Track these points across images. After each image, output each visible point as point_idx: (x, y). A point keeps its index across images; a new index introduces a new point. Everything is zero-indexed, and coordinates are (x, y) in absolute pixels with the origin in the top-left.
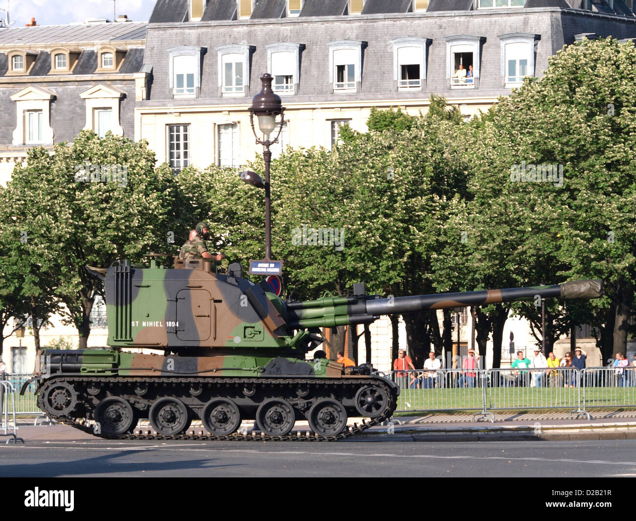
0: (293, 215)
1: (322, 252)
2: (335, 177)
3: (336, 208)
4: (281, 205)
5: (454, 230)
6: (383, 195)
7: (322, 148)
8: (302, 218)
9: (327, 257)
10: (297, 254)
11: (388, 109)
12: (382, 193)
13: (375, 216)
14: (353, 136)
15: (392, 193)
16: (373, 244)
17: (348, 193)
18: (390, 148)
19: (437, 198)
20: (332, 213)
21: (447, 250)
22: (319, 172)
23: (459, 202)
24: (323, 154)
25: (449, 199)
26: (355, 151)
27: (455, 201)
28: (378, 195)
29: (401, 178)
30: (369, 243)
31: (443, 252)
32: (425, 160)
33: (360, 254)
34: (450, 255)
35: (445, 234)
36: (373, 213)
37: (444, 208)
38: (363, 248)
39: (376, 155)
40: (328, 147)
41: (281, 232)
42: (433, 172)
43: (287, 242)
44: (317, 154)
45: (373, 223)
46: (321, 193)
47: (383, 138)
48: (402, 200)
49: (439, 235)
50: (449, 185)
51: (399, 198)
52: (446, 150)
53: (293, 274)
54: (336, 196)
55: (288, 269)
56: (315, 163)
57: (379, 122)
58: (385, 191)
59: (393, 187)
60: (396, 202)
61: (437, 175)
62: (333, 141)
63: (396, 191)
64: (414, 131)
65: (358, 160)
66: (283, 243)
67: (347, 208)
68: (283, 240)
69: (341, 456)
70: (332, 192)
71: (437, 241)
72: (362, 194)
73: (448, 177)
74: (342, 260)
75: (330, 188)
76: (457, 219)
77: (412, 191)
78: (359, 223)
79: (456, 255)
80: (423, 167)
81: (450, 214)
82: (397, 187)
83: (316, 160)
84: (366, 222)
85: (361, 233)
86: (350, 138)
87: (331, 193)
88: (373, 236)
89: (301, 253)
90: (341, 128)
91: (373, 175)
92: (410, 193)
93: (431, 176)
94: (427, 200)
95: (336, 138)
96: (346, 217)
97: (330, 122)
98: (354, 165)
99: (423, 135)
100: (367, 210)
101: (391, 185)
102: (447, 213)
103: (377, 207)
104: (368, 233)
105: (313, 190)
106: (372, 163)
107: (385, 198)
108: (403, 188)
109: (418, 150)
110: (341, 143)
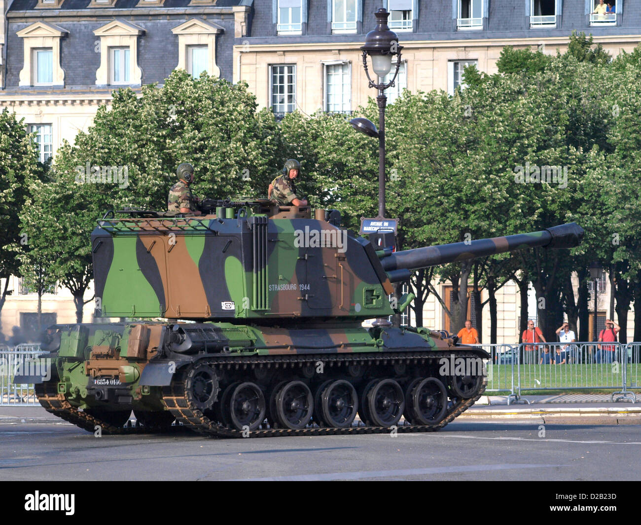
0: (410, 168)
1: (443, 209)
2: (457, 125)
3: (458, 160)
4: (396, 157)
5: (592, 186)
6: (512, 146)
7: (443, 92)
8: (420, 171)
9: (448, 215)
10: (414, 211)
11: (523, 49)
12: (510, 143)
13: (503, 170)
14: (479, 79)
15: (522, 144)
16: (499, 200)
17: (473, 144)
18: (520, 92)
19: (573, 150)
20: (454, 166)
21: (584, 208)
22: (439, 119)
23: (598, 154)
24: (444, 99)
25: (587, 150)
26: (481, 95)
27: (593, 153)
28: (506, 145)
29: (533, 127)
30: (494, 199)
31: (578, 210)
32: (558, 107)
33: (485, 212)
34: (587, 214)
35: (582, 190)
36: (501, 166)
37: (581, 161)
38: (488, 204)
39: (505, 101)
40: (451, 92)
41: (396, 186)
42: (568, 120)
43: (403, 198)
44: (438, 99)
45: (500, 177)
46: (442, 142)
47: (512, 82)
48: (534, 151)
49: (575, 191)
50: (586, 134)
51: (529, 149)
52: (583, 94)
53: (409, 234)
54: (458, 147)
55: (404, 228)
56: (436, 109)
57: (510, 62)
58: (515, 142)
59: (523, 137)
60: (526, 153)
61: (573, 124)
62: (456, 84)
63: (526, 142)
64: (548, 74)
65: (484, 106)
66: (398, 199)
67: (471, 160)
68: (399, 195)
69: (461, 439)
70: (454, 142)
71: (572, 198)
72: (488, 144)
73: (585, 125)
74: (464, 218)
75: (451, 138)
76: (595, 174)
77: (545, 141)
78: (484, 177)
79: (593, 214)
80: (557, 115)
81: (587, 168)
82: (528, 137)
83: (436, 106)
84: (491, 176)
85: (486, 188)
86: (476, 81)
87: (453, 143)
88: (499, 191)
89: (418, 210)
90: (466, 70)
91: (501, 124)
92: (542, 144)
93: (566, 125)
94: (562, 152)
95: (460, 81)
96: (469, 171)
97: (452, 64)
98: (479, 112)
99: (558, 78)
100: (494, 163)
101: (521, 135)
102: (584, 167)
103: (505, 160)
104: (494, 188)
105: (433, 140)
106: (500, 110)
107: (514, 150)
108: (534, 138)
109: (552, 95)
110: (464, 87)
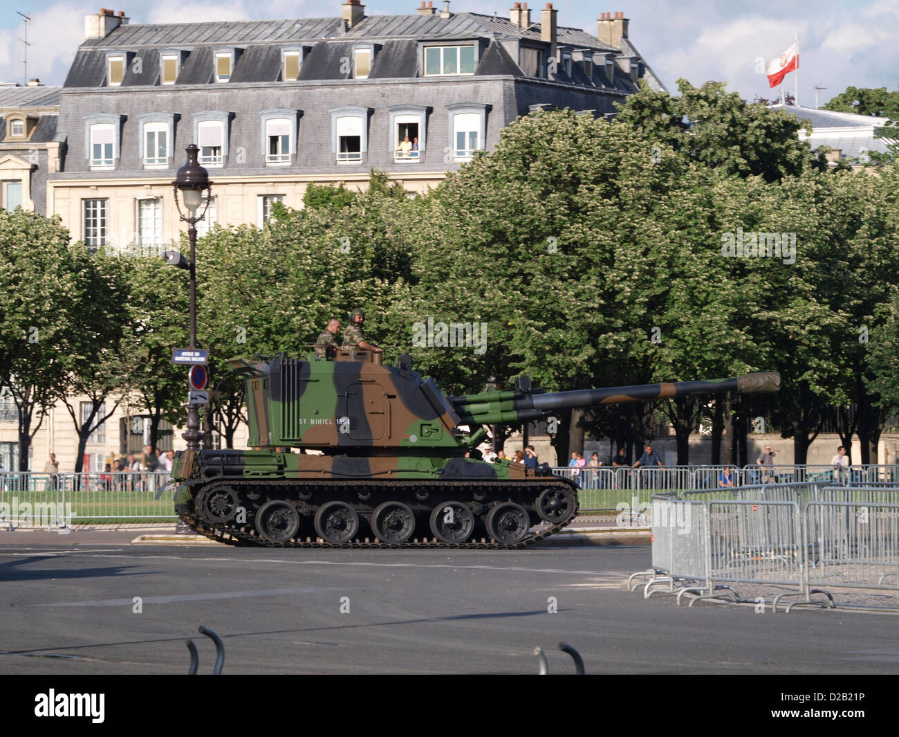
0: (221, 299)
1: (253, 339)
2: (266, 258)
3: (267, 292)
4: (206, 288)
5: (397, 317)
6: (319, 278)
7: (253, 226)
8: (230, 303)
9: (258, 345)
10: (224, 342)
11: (328, 185)
12: (318, 275)
13: (311, 301)
14: (286, 214)
15: (330, 276)
16: (308, 331)
17: (282, 276)
18: (327, 226)
19: (378, 282)
20: (264, 298)
21: (389, 338)
22: (249, 252)
23: (403, 286)
24: (254, 233)
25: (391, 283)
26: (289, 229)
27: (398, 285)
28: (314, 278)
29: (339, 260)
30: (303, 331)
31: (384, 340)
32: (365, 240)
33: (294, 342)
34: (392, 344)
35: (387, 320)
36: (309, 298)
37: (386, 292)
38: (297, 335)
39: (313, 235)
40: (260, 225)
41: (207, 317)
42: (374, 253)
43: (214, 329)
44: (248, 233)
45: (308, 308)
46: (252, 275)
47: (319, 216)
48: (340, 283)
49: (381, 322)
50: (391, 267)
51: (337, 281)
52: (388, 229)
53: (220, 364)
54: (268, 279)
55: (215, 358)
56: (245, 242)
57: (316, 198)
58: (322, 274)
59: (330, 269)
60: (333, 285)
61: (379, 257)
62: (265, 218)
63: (333, 274)
64: (354, 209)
65: (292, 240)
66: (209, 329)
67: (280, 292)
68: (210, 326)
69: (270, 563)
70: (264, 274)
71: (378, 328)
72: (297, 277)
73: (391, 259)
74: (274, 349)
75: (261, 270)
76: (400, 305)
77: (351, 273)
78: (293, 308)
79: (398, 345)
80: (363, 248)
81: (392, 299)
82: (335, 270)
83: (246, 239)
84: (300, 308)
85: (294, 320)
86: (284, 215)
87: (262, 275)
88: (308, 322)
89: (229, 341)
90: (273, 204)
91: (308, 257)
92: (349, 276)
93: (372, 258)
94: (368, 284)
95: (268, 215)
96: (278, 302)
97: (262, 198)
98: (287, 245)
99: (364, 213)
100: (302, 295)
101: (329, 267)
102: (389, 299)
103: (313, 291)
104: (302, 319)
105: (243, 272)
106: (308, 243)
107: (322, 282)
108: (341, 271)
109: (358, 229)
110: (273, 221)
